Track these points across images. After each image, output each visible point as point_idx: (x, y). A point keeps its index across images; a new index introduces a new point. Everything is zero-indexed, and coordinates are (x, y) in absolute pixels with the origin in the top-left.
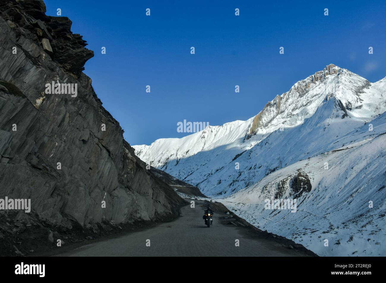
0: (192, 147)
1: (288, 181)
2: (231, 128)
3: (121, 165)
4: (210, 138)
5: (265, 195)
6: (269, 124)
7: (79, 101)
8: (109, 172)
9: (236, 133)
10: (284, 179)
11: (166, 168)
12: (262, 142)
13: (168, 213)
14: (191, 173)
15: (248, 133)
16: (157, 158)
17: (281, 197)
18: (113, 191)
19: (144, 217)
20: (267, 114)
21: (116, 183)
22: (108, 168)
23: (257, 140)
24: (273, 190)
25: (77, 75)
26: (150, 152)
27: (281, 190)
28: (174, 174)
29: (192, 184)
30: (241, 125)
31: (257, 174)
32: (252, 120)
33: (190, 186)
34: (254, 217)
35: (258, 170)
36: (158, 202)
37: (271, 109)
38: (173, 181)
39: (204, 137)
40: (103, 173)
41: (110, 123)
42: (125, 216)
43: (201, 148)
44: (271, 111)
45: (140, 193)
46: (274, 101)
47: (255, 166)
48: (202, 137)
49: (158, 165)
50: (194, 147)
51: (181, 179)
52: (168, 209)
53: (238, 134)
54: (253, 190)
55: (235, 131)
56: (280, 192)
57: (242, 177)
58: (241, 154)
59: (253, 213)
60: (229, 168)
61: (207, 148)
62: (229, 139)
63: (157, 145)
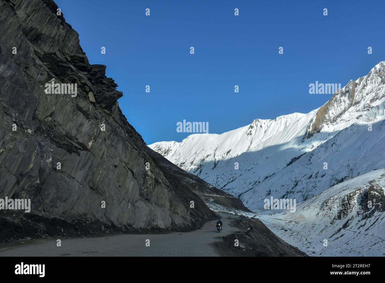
0: (234, 146)
1: (356, 196)
2: (287, 123)
3: (142, 181)
4: (259, 135)
5: (325, 212)
6: (339, 119)
7: (112, 135)
8: (133, 188)
9: (293, 130)
10: (351, 193)
11: (201, 172)
12: (327, 142)
13: (187, 225)
14: (232, 179)
15: (309, 130)
16: (190, 158)
17: (345, 216)
18: (135, 203)
19: (160, 225)
20: (336, 105)
21: (137, 196)
22: (132, 185)
23: (320, 140)
24: (336, 207)
25: (109, 110)
26: (181, 151)
27: (346, 208)
28: (211, 180)
29: (233, 194)
30: (300, 119)
31: (318, 185)
32: (315, 113)
33: (230, 197)
34: (309, 240)
35: (320, 179)
36: (176, 214)
37: (341, 98)
38: (208, 189)
39: (251, 134)
40: (128, 189)
41: (134, 150)
42: (144, 223)
43: (246, 148)
44: (341, 102)
45: (157, 205)
46: (346, 88)
47: (317, 174)
48: (247, 133)
49: (190, 168)
50: (237, 146)
51: (219, 186)
52: (186, 221)
53: (296, 131)
54: (310, 206)
55: (292, 126)
56: (345, 210)
57: (298, 188)
58: (299, 157)
59: (308, 235)
60: (282, 176)
61: (254, 148)
62: (284, 137)
63: (190, 142)
